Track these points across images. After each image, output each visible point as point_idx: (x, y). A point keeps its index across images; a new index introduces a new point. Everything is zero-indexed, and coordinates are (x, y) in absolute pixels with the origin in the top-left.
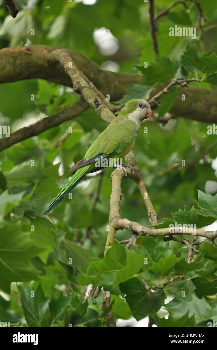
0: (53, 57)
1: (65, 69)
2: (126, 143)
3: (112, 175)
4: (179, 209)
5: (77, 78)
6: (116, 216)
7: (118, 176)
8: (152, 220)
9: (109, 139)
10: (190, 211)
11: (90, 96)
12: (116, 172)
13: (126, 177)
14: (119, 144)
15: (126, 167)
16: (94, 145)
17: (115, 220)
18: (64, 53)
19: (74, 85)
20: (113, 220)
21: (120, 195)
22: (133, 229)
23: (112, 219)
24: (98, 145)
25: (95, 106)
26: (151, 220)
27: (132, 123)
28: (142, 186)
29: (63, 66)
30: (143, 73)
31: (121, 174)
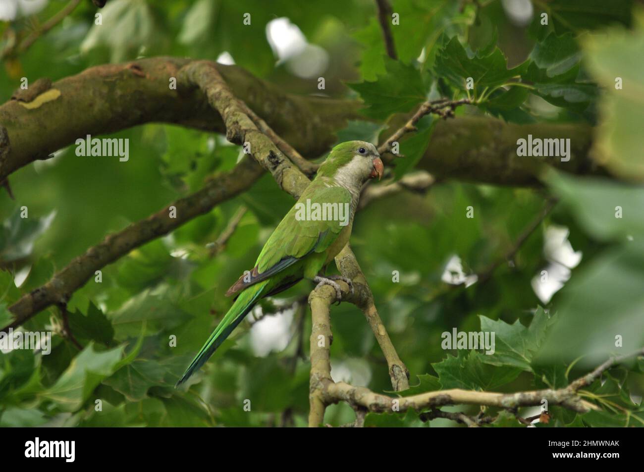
0: (185, 78)
1: (209, 99)
2: (334, 233)
3: (312, 299)
4: (447, 355)
5: (234, 115)
6: (323, 378)
7: (323, 299)
8: (397, 381)
9: (300, 228)
10: (469, 358)
11: (261, 147)
12: (319, 290)
13: (340, 301)
14: (320, 236)
15: (338, 281)
16: (271, 242)
17: (321, 385)
18: (206, 69)
19: (229, 129)
20: (319, 387)
21: (329, 335)
22: (358, 401)
23: (315, 385)
24: (279, 241)
25: (270, 167)
26: (395, 380)
27: (342, 192)
28: (374, 316)
29: (206, 93)
30: (363, 95)
31: (329, 294)
